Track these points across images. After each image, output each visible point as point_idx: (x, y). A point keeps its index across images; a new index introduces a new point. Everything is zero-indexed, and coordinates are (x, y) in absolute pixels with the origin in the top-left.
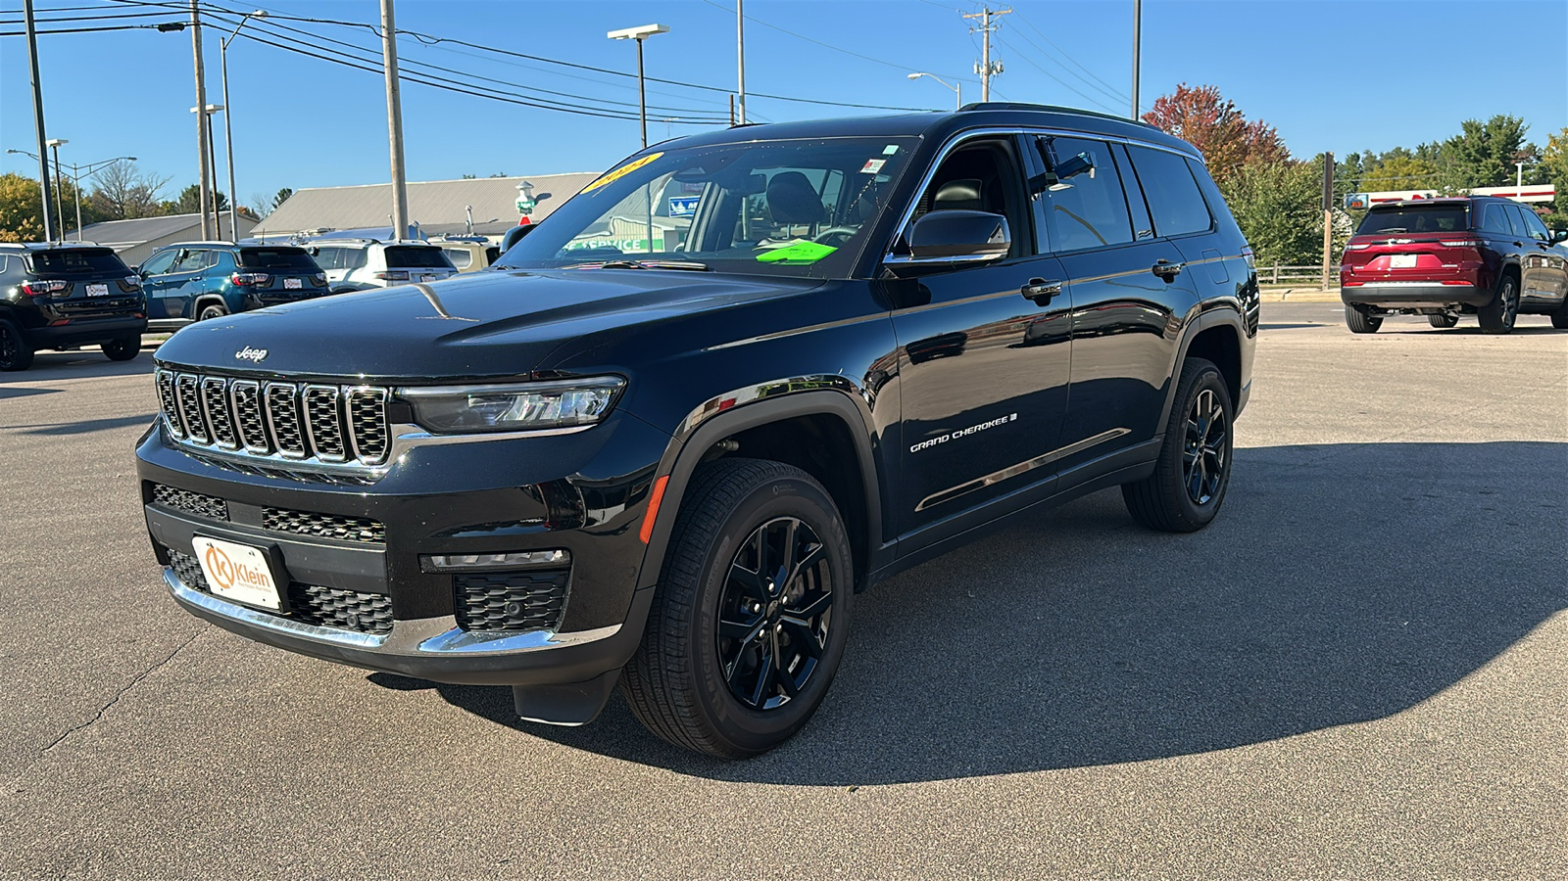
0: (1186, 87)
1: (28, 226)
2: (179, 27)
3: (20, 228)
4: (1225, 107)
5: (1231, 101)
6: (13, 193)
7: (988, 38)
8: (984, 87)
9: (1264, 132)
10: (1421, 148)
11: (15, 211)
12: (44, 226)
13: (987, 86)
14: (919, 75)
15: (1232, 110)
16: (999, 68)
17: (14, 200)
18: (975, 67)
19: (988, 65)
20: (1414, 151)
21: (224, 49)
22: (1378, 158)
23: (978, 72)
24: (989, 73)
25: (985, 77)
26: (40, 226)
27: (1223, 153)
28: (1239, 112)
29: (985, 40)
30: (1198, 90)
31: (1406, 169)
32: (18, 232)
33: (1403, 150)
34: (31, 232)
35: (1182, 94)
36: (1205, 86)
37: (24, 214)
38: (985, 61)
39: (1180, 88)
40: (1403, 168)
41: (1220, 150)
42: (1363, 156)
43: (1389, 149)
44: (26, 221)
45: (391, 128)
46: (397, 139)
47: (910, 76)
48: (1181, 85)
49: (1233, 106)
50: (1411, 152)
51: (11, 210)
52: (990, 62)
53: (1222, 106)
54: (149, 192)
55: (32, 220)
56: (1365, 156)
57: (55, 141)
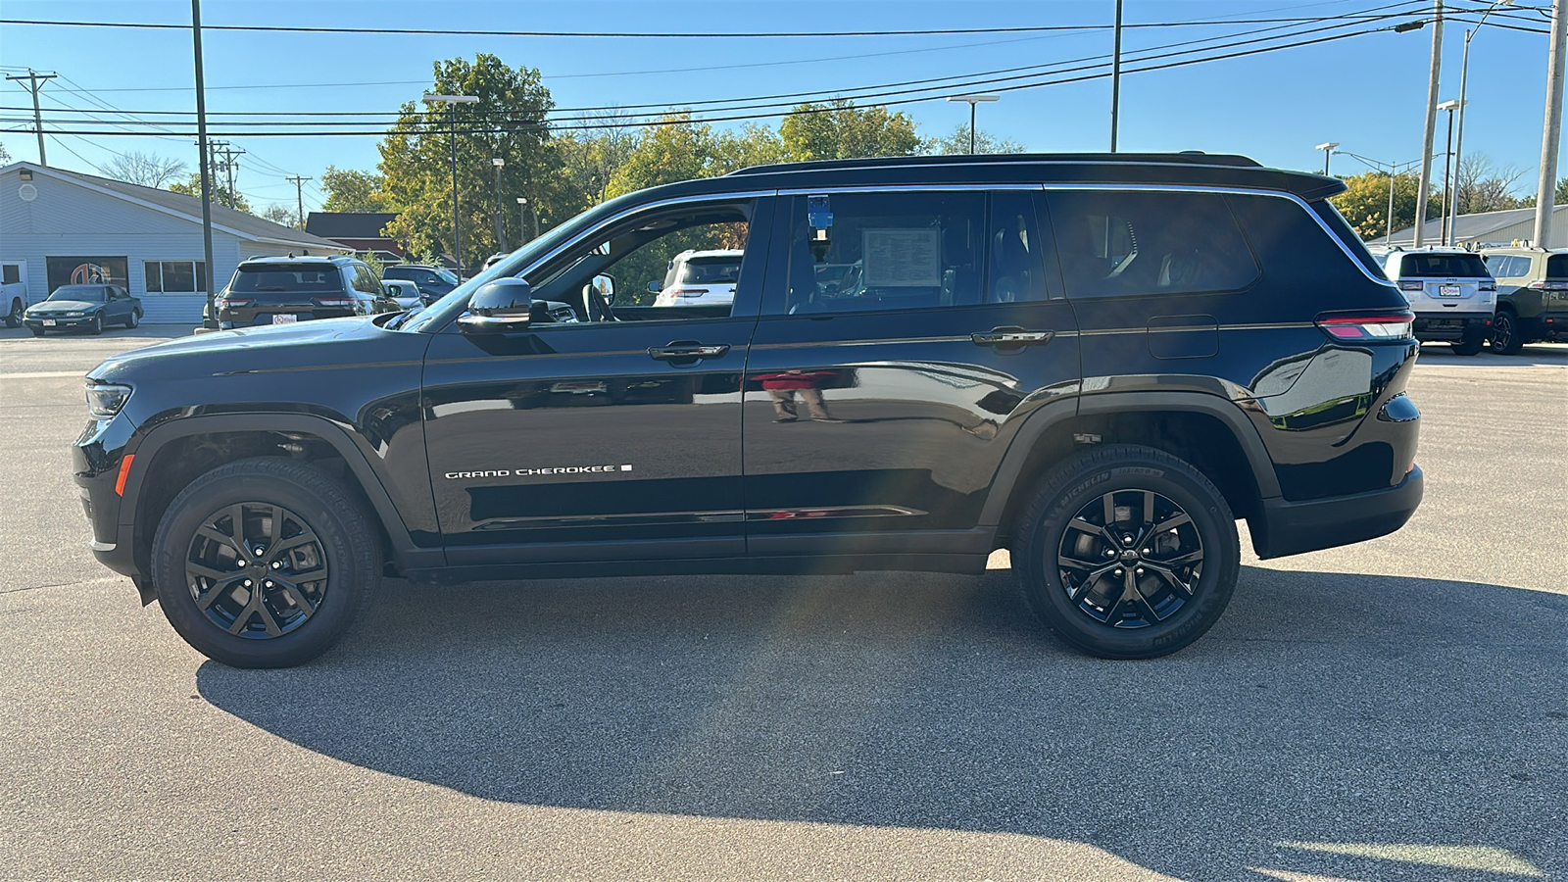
1: (1371, 222)
2: (1418, 25)
3: (1364, 223)
6: (1363, 190)
11: (1362, 207)
12: (1386, 222)
17: (1364, 196)
21: (1468, 41)
26: (1382, 222)
32: (1361, 228)
34: (1374, 226)
37: (1370, 210)
44: (1370, 216)
45: (1547, 119)
46: (1551, 130)
51: (1358, 207)
54: (1503, 185)
55: (1376, 216)
57: (1327, 145)
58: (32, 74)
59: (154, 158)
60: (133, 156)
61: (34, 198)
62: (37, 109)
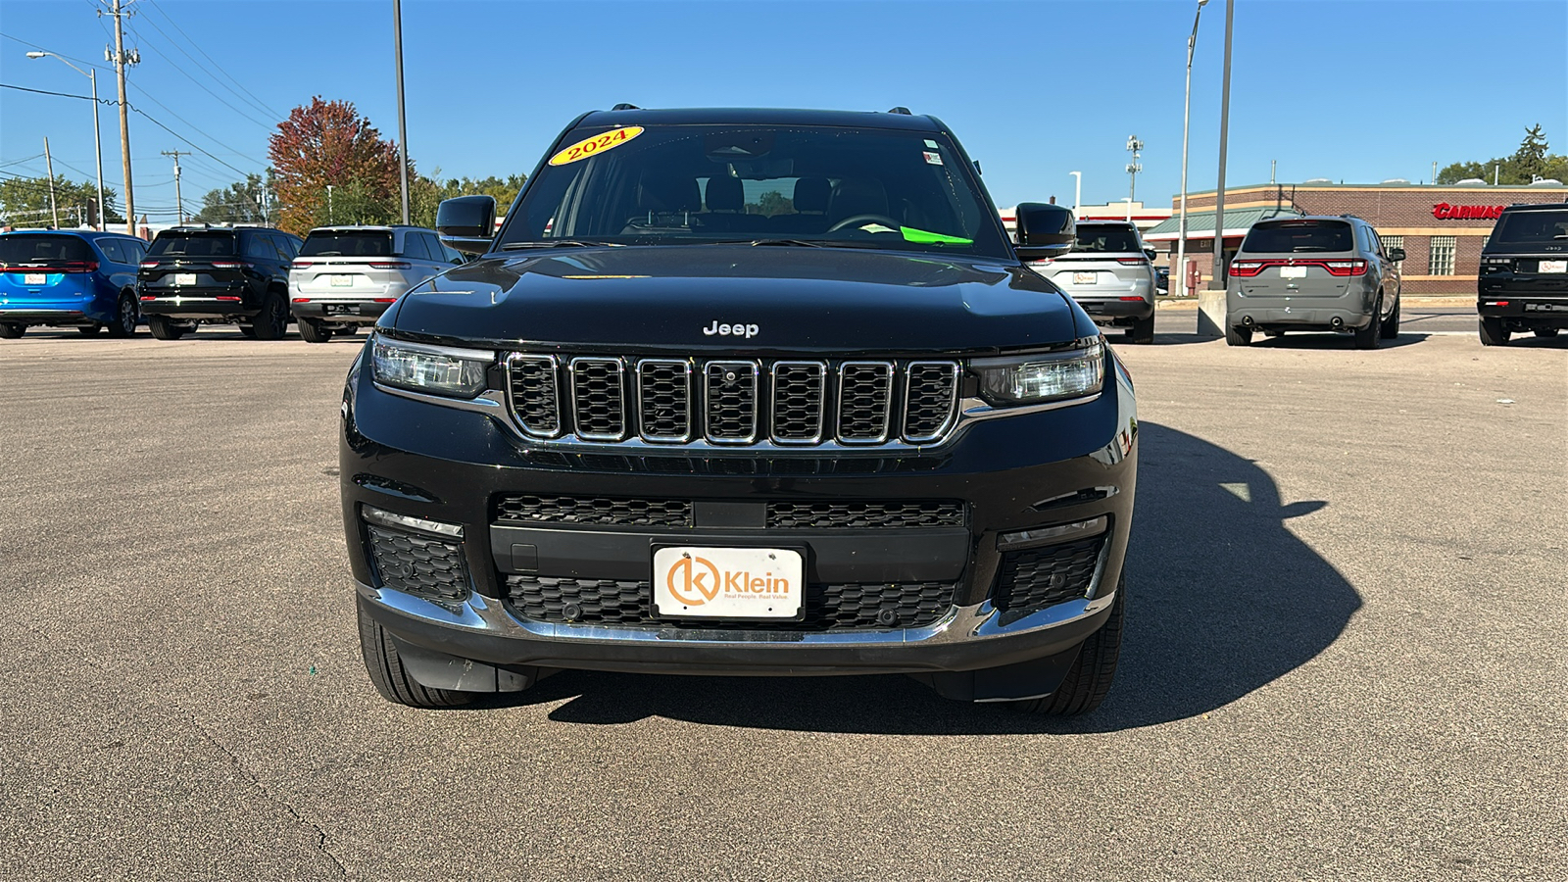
0: (322, 100)
4: (361, 123)
5: (366, 118)
7: (120, 23)
8: (119, 76)
9: (395, 152)
10: (512, 179)
13: (123, 75)
14: (42, 54)
15: (368, 127)
16: (135, 57)
18: (106, 53)
19: (122, 54)
20: (506, 182)
22: (476, 185)
23: (111, 59)
24: (124, 61)
25: (119, 66)
27: (365, 170)
28: (376, 131)
29: (116, 25)
30: (333, 104)
31: (504, 197)
33: (496, 179)
35: (318, 107)
36: (341, 101)
38: (118, 49)
39: (316, 100)
40: (501, 197)
41: (362, 166)
42: (461, 182)
43: (484, 178)
47: (29, 54)
48: (317, 97)
49: (369, 123)
50: (503, 182)
52: (124, 50)
53: (358, 122)
56: (464, 182)
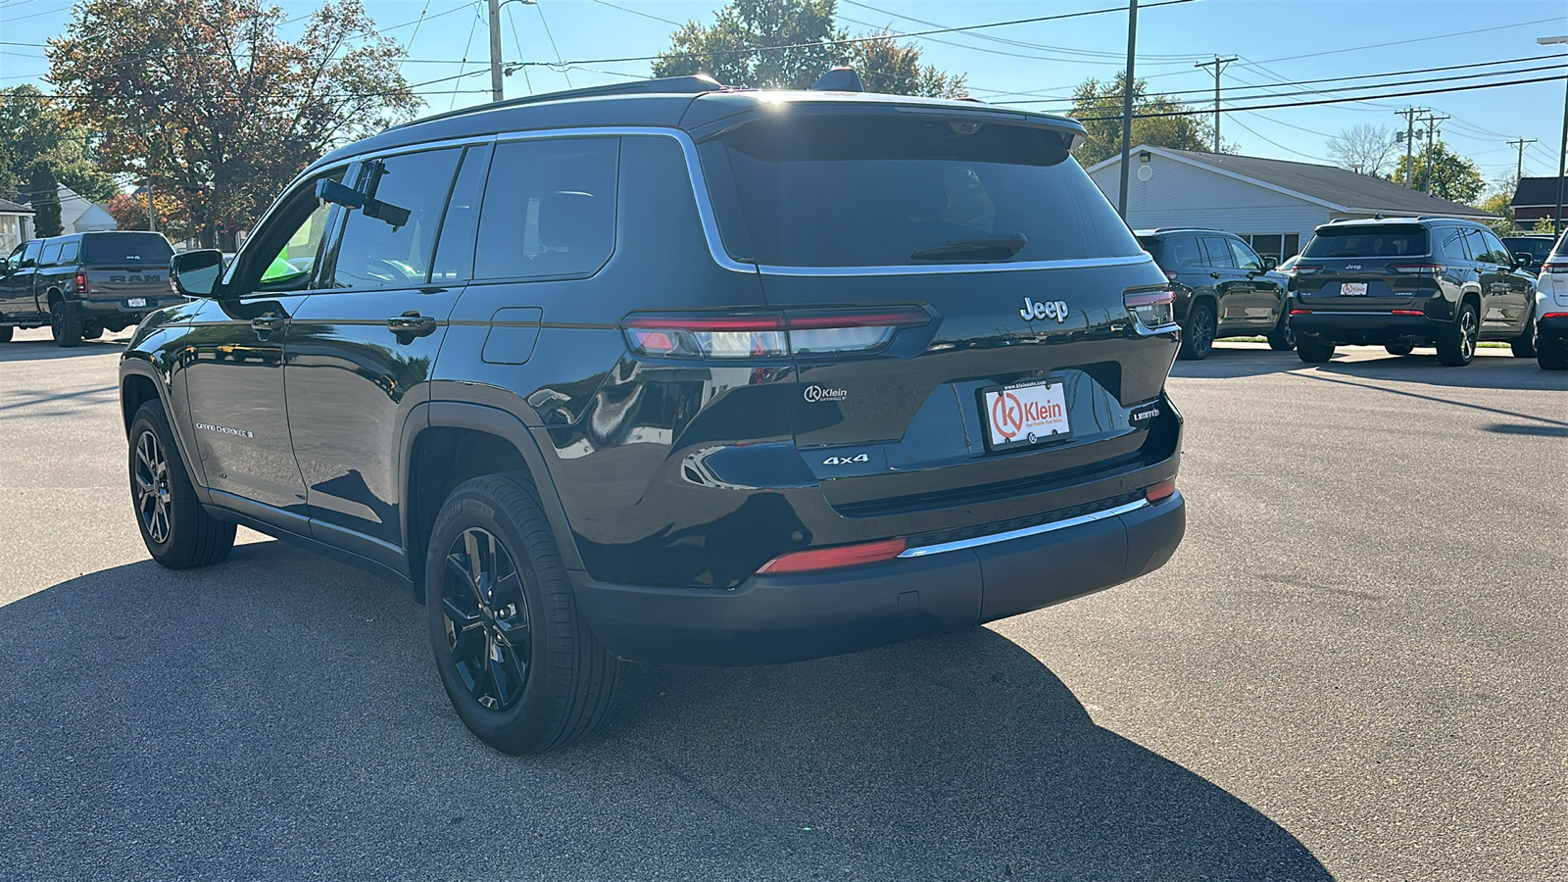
58: (1217, 59)
59: (1383, 129)
60: (1363, 128)
61: (1149, 178)
62: (1218, 90)
